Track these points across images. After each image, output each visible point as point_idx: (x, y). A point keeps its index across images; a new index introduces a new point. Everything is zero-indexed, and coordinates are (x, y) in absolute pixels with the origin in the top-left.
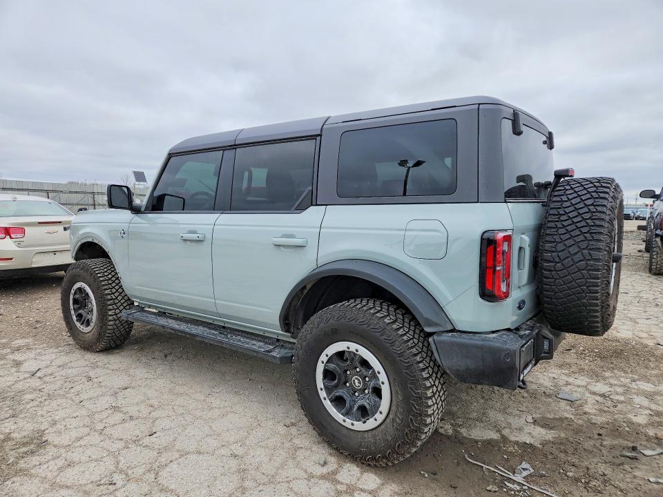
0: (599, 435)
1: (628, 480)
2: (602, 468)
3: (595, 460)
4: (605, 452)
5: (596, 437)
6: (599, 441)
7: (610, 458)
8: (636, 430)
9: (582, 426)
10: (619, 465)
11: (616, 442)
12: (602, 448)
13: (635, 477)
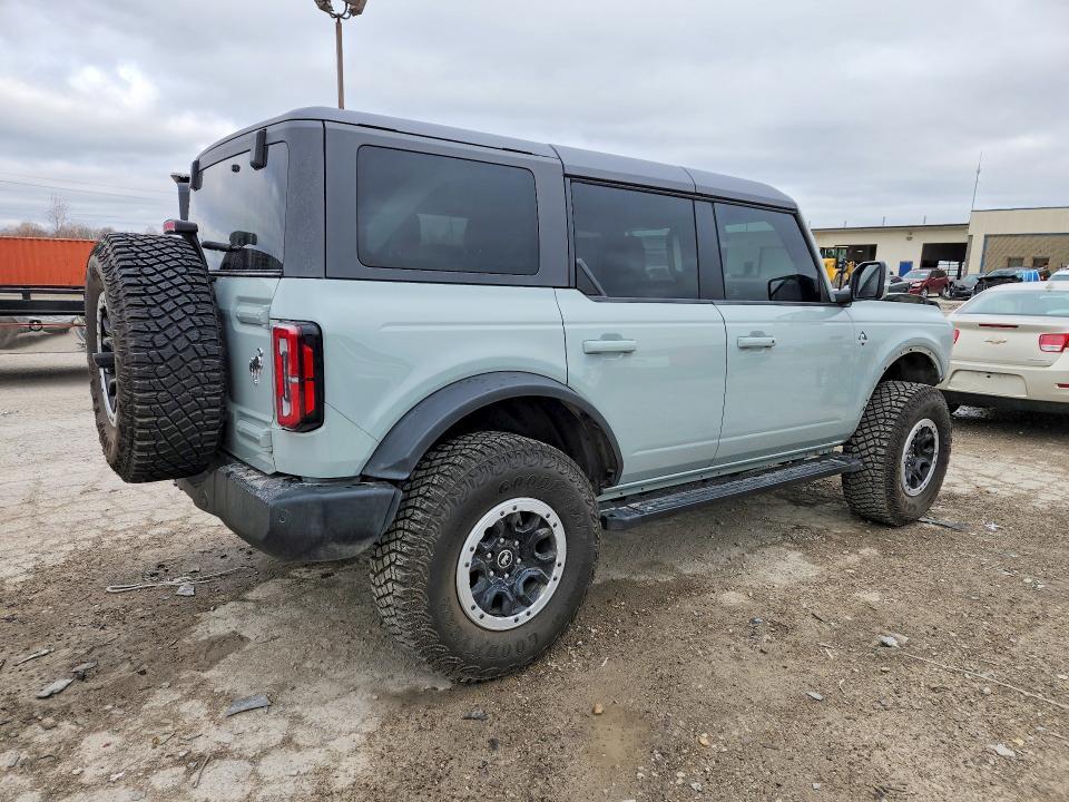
0: (143, 673)
1: (74, 638)
2: (110, 633)
3: (124, 638)
4: (119, 653)
5: (145, 667)
6: (137, 664)
7: (108, 650)
8: (93, 715)
9: (178, 671)
10: (92, 649)
11: (114, 676)
12: (126, 656)
13: (67, 645)
